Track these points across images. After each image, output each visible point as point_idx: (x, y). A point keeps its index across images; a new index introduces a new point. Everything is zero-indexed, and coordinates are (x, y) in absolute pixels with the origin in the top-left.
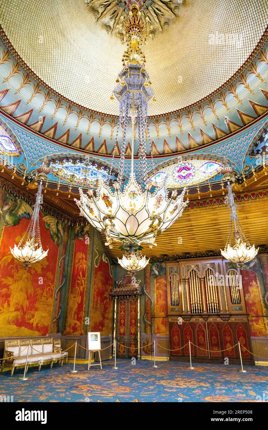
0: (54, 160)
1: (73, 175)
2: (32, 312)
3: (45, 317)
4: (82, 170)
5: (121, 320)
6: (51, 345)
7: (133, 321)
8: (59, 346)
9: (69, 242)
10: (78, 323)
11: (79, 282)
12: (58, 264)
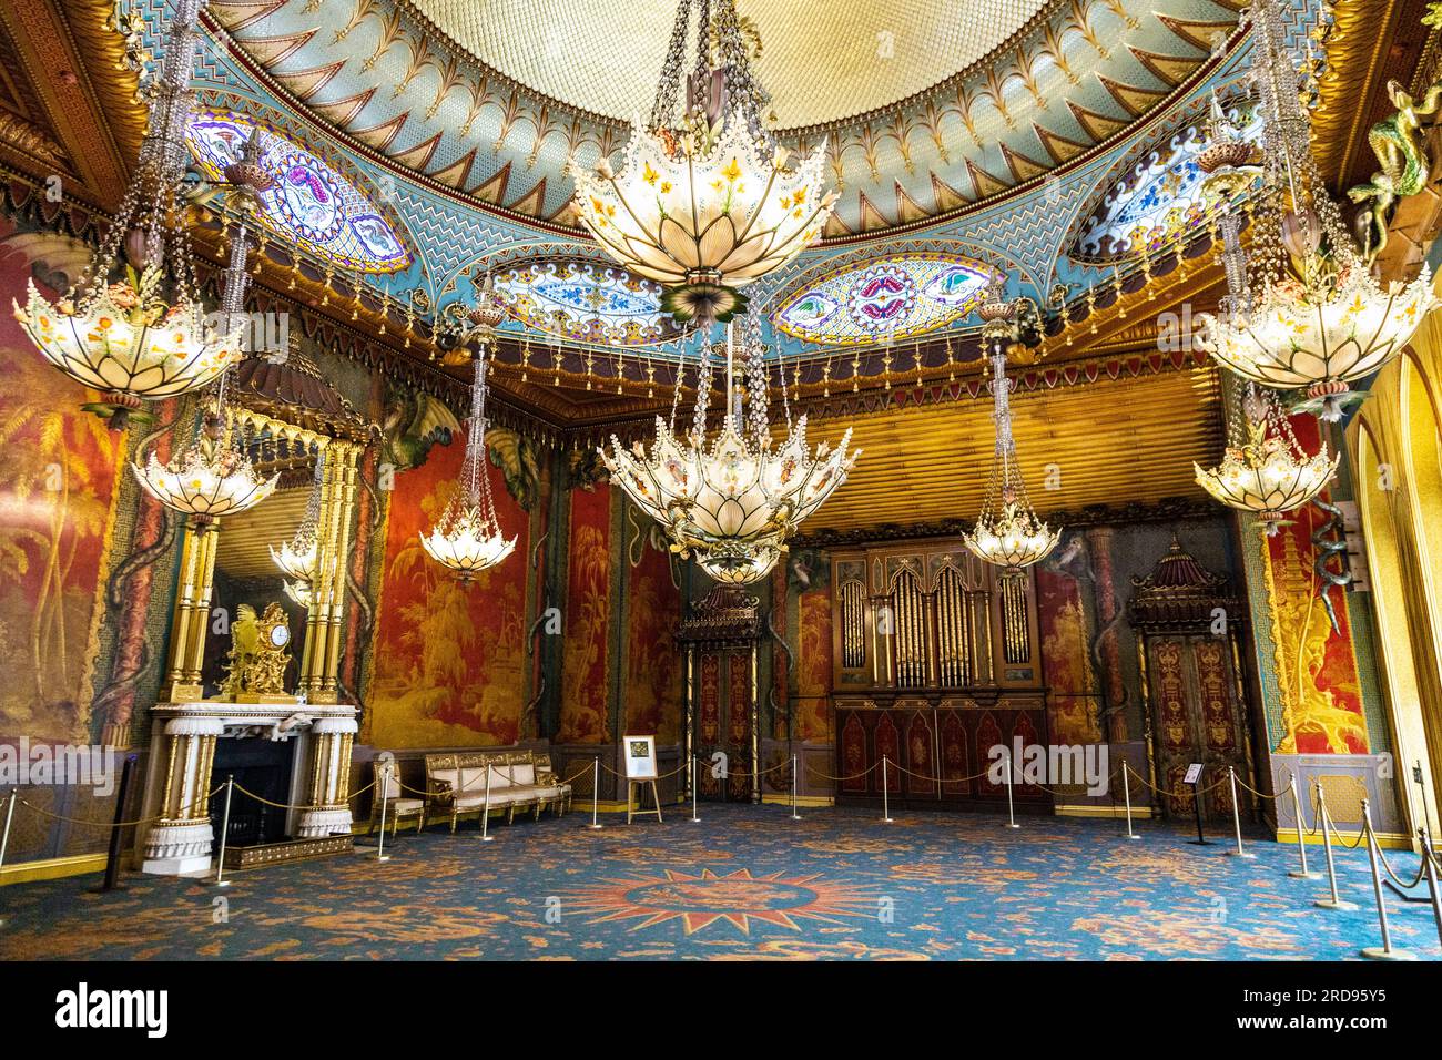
0: (502, 269)
1: (562, 313)
2: (476, 687)
3: (506, 700)
4: (584, 293)
5: (705, 703)
6: (530, 767)
7: (740, 708)
8: (548, 769)
9: (555, 495)
10: (593, 714)
11: (591, 607)
12: (531, 562)
